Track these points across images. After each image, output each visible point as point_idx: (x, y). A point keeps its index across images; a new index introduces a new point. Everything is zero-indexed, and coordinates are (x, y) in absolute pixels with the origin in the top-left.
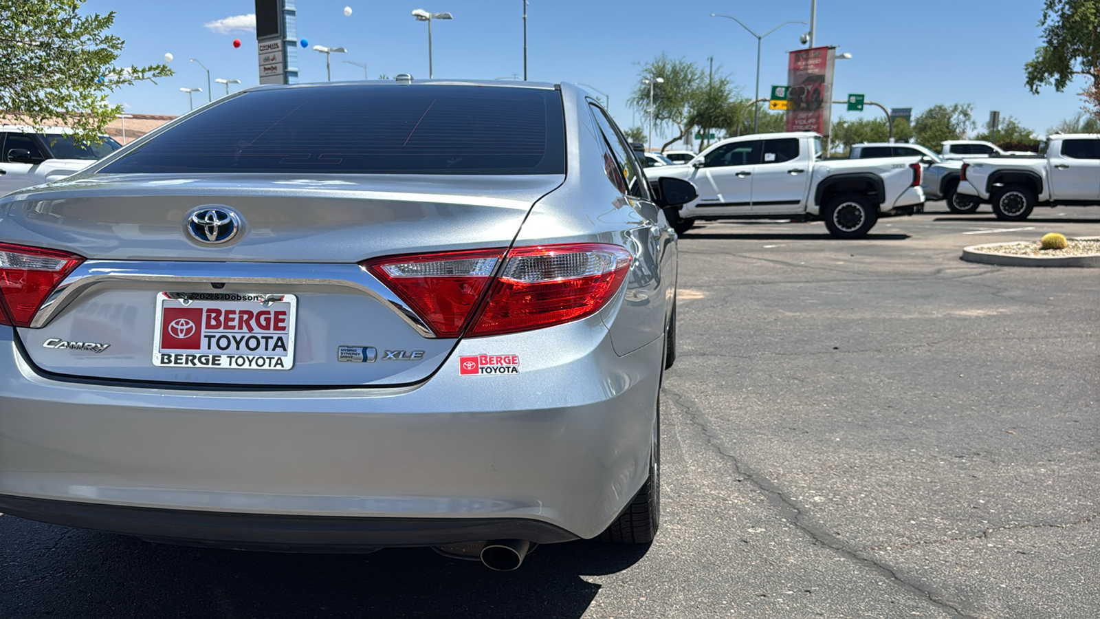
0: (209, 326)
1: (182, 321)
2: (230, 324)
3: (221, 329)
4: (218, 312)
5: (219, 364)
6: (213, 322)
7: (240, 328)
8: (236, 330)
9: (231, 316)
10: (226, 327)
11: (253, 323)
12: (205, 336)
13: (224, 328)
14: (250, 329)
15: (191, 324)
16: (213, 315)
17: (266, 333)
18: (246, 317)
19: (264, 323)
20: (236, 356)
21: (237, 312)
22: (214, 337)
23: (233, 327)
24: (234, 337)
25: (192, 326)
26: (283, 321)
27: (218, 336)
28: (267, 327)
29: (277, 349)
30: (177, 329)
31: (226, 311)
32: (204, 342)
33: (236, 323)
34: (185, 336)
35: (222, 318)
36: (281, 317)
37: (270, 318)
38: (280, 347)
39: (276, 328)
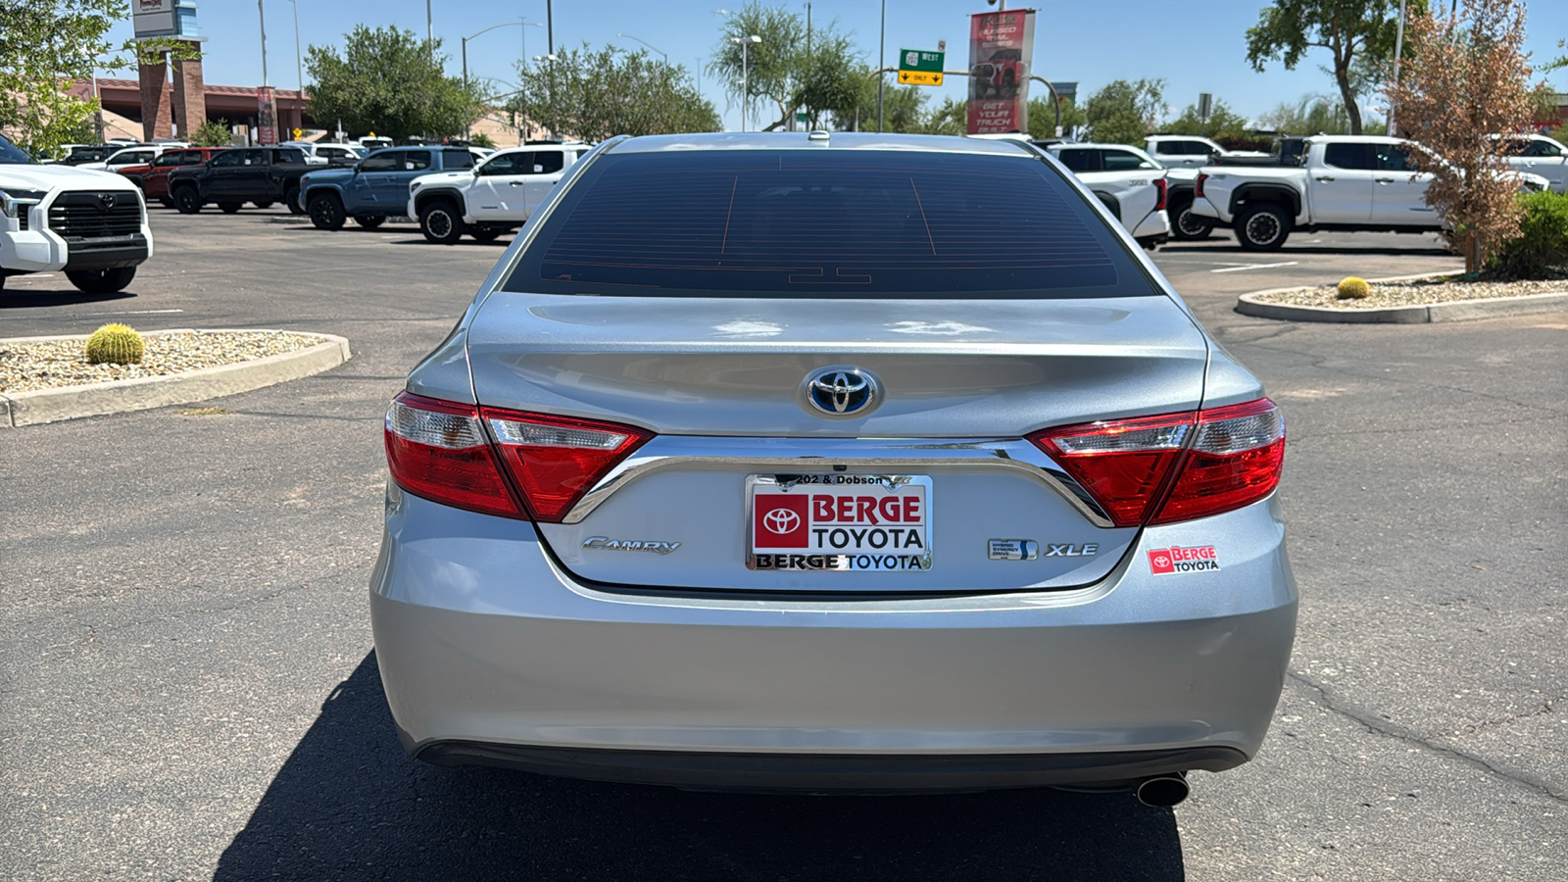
0: (817, 517)
1: (782, 511)
2: (846, 514)
3: (835, 521)
4: (829, 499)
5: (837, 566)
6: (823, 513)
7: (860, 519)
8: (855, 522)
9: (846, 504)
10: (842, 518)
11: (876, 512)
12: (814, 531)
13: (839, 520)
14: (874, 521)
15: (794, 515)
16: (823, 503)
17: (894, 524)
18: (866, 505)
19: (891, 513)
20: (858, 556)
21: (855, 499)
22: (826, 531)
23: (851, 519)
24: (853, 531)
25: (795, 518)
26: (916, 509)
27: (831, 530)
28: (896, 518)
29: (910, 545)
30: (776, 522)
31: (839, 498)
32: (813, 538)
33: (854, 513)
34: (787, 530)
35: (835, 507)
36: (912, 504)
37: (898, 506)
38: (913, 542)
39: (907, 518)
